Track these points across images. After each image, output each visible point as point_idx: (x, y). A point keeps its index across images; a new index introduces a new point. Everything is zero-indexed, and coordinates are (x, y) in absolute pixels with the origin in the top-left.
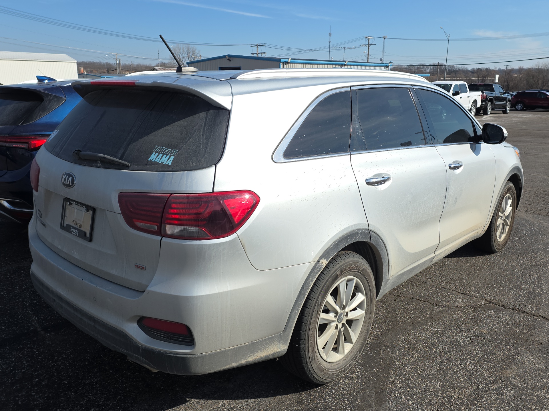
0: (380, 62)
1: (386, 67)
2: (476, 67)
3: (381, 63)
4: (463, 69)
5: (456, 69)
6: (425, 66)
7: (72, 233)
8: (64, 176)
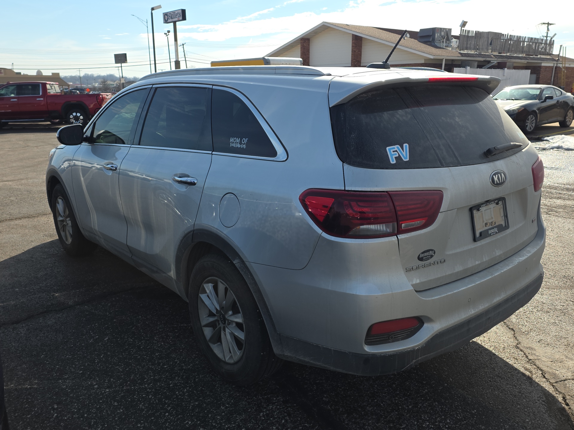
7: (490, 235)
8: (494, 176)
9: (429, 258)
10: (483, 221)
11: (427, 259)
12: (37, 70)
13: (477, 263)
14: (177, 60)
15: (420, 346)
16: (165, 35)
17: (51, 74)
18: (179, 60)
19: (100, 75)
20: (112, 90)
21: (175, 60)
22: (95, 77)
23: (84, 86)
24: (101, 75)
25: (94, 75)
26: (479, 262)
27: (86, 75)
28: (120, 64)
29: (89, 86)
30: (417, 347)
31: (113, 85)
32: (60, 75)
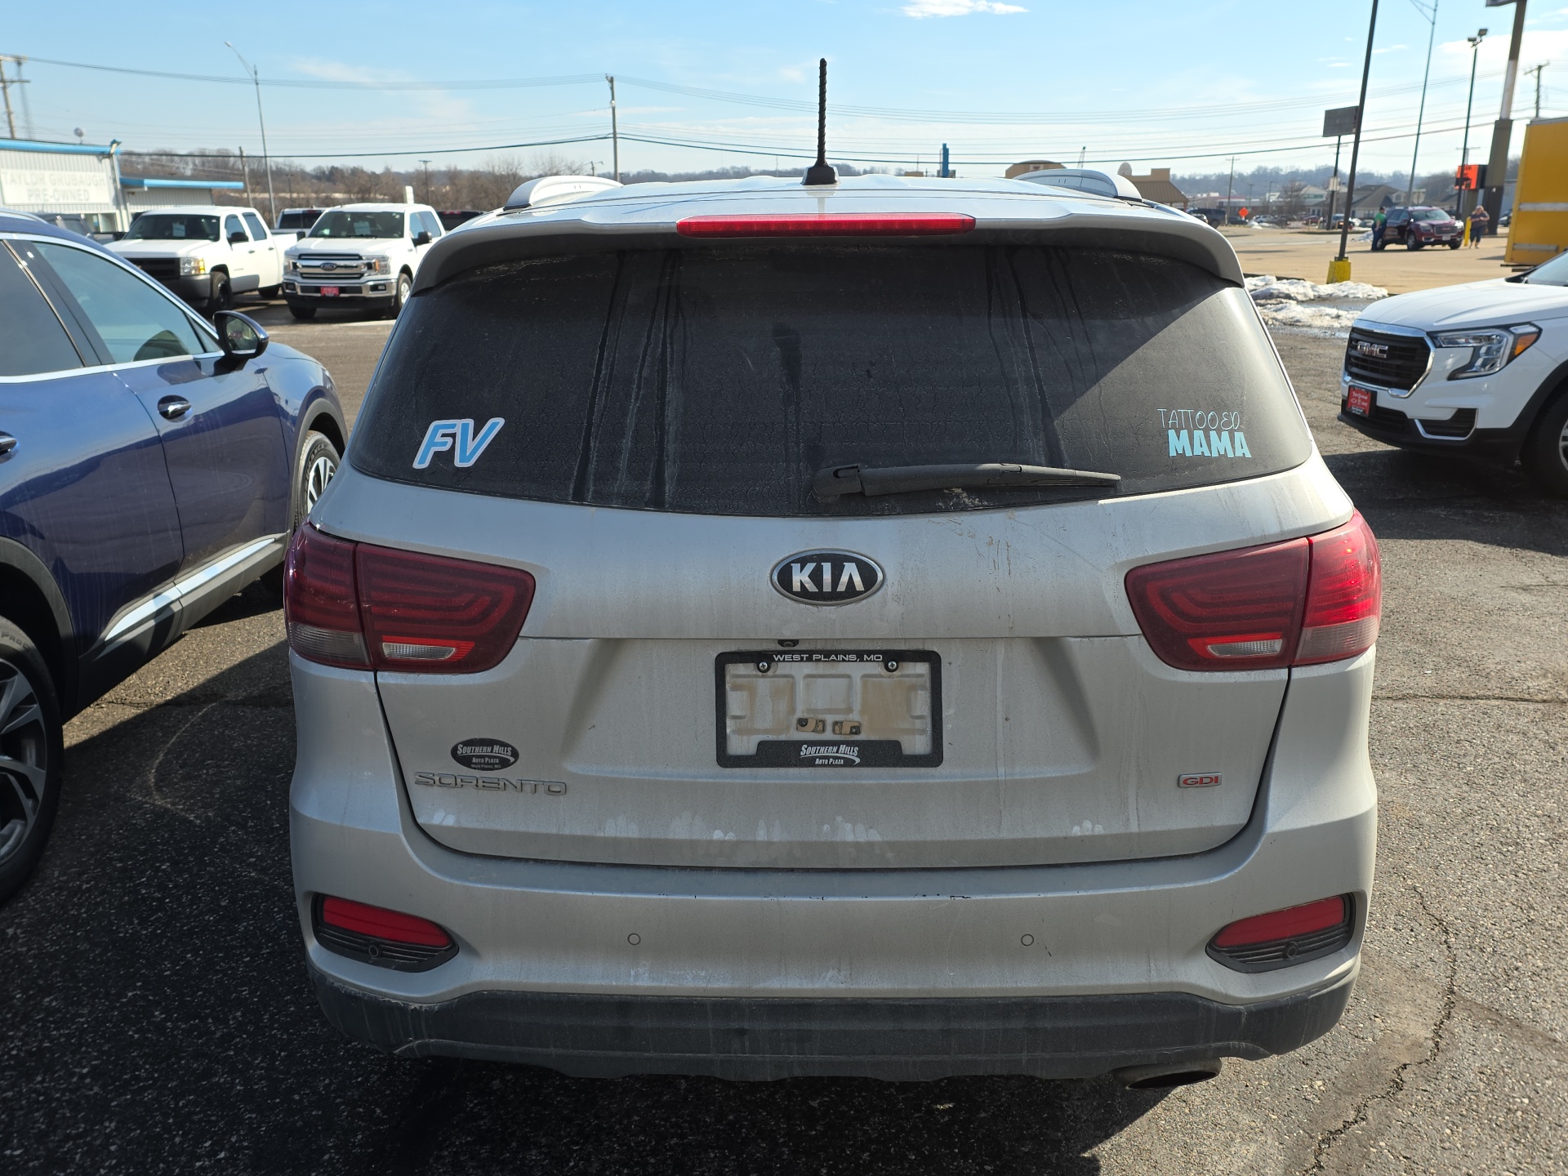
0: (77, 140)
1: (104, 158)
2: (326, 164)
3: (81, 144)
4: (290, 166)
5: (271, 167)
6: (176, 158)
7: (810, 762)
8: (796, 567)
9: (493, 764)
10: (792, 710)
11: (486, 767)
12: (1121, 163)
13: (718, 835)
14: (1504, 117)
15: (424, 1005)
16: (1471, 43)
17: (1149, 173)
18: (1512, 117)
19: (1298, 170)
20: (1314, 211)
21: (1497, 118)
22: (1283, 176)
23: (1240, 202)
24: (1300, 171)
25: (1281, 170)
26: (731, 836)
27: (1261, 172)
28: (1337, 137)
29: (1253, 200)
30: (417, 1006)
31: (1321, 196)
32: (1171, 173)
